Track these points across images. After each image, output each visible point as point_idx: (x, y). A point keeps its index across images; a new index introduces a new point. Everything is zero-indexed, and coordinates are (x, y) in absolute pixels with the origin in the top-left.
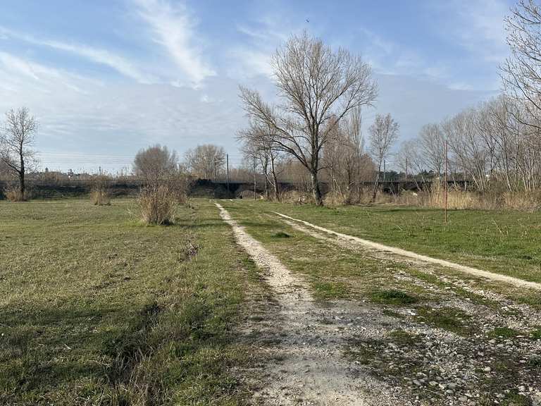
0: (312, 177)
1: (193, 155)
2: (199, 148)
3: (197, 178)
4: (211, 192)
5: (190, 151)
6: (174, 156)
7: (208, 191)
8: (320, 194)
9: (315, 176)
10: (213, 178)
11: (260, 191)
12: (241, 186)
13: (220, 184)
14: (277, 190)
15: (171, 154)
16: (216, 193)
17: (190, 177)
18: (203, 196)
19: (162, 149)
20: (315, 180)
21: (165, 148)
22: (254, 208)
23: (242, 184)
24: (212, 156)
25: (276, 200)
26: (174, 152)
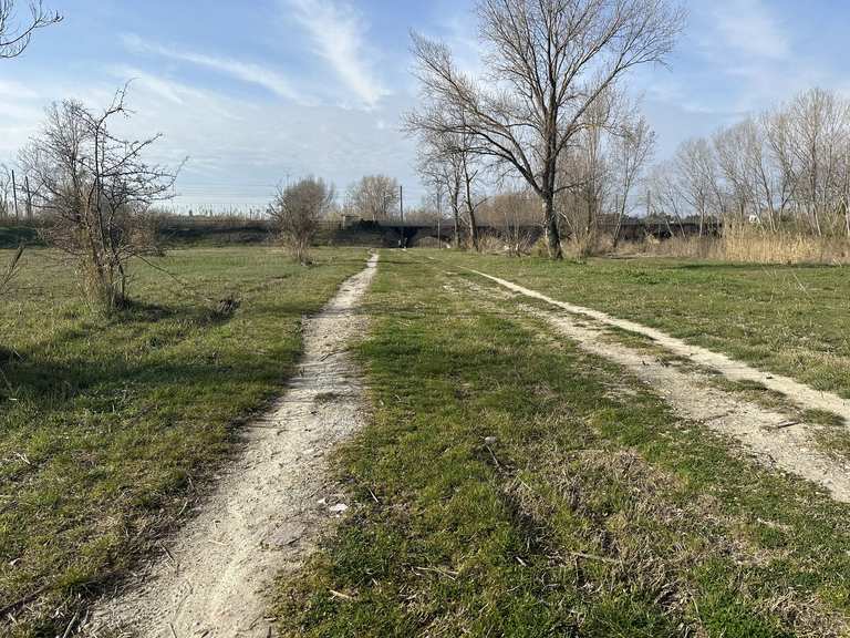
0: (544, 205)
1: (357, 190)
2: (365, 181)
3: (359, 219)
4: (379, 239)
5: (354, 184)
6: (332, 192)
7: (375, 237)
8: (557, 236)
9: (550, 203)
10: (382, 219)
11: (445, 238)
12: (419, 231)
13: (392, 228)
14: (474, 232)
15: (329, 189)
16: (385, 240)
17: (348, 217)
18: (366, 244)
19: (316, 180)
20: (550, 211)
21: (321, 180)
22: (436, 263)
23: (421, 228)
24: (382, 190)
25: (472, 250)
26: (333, 186)
